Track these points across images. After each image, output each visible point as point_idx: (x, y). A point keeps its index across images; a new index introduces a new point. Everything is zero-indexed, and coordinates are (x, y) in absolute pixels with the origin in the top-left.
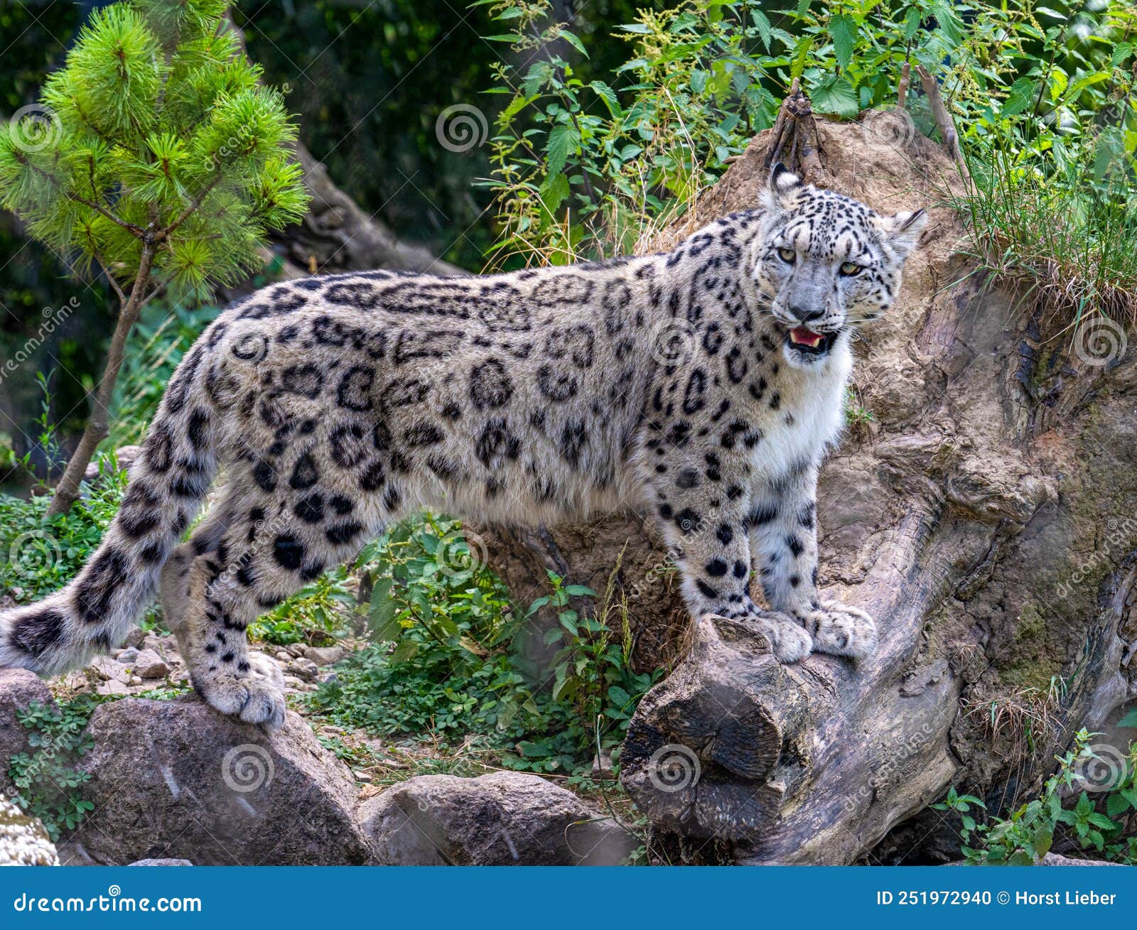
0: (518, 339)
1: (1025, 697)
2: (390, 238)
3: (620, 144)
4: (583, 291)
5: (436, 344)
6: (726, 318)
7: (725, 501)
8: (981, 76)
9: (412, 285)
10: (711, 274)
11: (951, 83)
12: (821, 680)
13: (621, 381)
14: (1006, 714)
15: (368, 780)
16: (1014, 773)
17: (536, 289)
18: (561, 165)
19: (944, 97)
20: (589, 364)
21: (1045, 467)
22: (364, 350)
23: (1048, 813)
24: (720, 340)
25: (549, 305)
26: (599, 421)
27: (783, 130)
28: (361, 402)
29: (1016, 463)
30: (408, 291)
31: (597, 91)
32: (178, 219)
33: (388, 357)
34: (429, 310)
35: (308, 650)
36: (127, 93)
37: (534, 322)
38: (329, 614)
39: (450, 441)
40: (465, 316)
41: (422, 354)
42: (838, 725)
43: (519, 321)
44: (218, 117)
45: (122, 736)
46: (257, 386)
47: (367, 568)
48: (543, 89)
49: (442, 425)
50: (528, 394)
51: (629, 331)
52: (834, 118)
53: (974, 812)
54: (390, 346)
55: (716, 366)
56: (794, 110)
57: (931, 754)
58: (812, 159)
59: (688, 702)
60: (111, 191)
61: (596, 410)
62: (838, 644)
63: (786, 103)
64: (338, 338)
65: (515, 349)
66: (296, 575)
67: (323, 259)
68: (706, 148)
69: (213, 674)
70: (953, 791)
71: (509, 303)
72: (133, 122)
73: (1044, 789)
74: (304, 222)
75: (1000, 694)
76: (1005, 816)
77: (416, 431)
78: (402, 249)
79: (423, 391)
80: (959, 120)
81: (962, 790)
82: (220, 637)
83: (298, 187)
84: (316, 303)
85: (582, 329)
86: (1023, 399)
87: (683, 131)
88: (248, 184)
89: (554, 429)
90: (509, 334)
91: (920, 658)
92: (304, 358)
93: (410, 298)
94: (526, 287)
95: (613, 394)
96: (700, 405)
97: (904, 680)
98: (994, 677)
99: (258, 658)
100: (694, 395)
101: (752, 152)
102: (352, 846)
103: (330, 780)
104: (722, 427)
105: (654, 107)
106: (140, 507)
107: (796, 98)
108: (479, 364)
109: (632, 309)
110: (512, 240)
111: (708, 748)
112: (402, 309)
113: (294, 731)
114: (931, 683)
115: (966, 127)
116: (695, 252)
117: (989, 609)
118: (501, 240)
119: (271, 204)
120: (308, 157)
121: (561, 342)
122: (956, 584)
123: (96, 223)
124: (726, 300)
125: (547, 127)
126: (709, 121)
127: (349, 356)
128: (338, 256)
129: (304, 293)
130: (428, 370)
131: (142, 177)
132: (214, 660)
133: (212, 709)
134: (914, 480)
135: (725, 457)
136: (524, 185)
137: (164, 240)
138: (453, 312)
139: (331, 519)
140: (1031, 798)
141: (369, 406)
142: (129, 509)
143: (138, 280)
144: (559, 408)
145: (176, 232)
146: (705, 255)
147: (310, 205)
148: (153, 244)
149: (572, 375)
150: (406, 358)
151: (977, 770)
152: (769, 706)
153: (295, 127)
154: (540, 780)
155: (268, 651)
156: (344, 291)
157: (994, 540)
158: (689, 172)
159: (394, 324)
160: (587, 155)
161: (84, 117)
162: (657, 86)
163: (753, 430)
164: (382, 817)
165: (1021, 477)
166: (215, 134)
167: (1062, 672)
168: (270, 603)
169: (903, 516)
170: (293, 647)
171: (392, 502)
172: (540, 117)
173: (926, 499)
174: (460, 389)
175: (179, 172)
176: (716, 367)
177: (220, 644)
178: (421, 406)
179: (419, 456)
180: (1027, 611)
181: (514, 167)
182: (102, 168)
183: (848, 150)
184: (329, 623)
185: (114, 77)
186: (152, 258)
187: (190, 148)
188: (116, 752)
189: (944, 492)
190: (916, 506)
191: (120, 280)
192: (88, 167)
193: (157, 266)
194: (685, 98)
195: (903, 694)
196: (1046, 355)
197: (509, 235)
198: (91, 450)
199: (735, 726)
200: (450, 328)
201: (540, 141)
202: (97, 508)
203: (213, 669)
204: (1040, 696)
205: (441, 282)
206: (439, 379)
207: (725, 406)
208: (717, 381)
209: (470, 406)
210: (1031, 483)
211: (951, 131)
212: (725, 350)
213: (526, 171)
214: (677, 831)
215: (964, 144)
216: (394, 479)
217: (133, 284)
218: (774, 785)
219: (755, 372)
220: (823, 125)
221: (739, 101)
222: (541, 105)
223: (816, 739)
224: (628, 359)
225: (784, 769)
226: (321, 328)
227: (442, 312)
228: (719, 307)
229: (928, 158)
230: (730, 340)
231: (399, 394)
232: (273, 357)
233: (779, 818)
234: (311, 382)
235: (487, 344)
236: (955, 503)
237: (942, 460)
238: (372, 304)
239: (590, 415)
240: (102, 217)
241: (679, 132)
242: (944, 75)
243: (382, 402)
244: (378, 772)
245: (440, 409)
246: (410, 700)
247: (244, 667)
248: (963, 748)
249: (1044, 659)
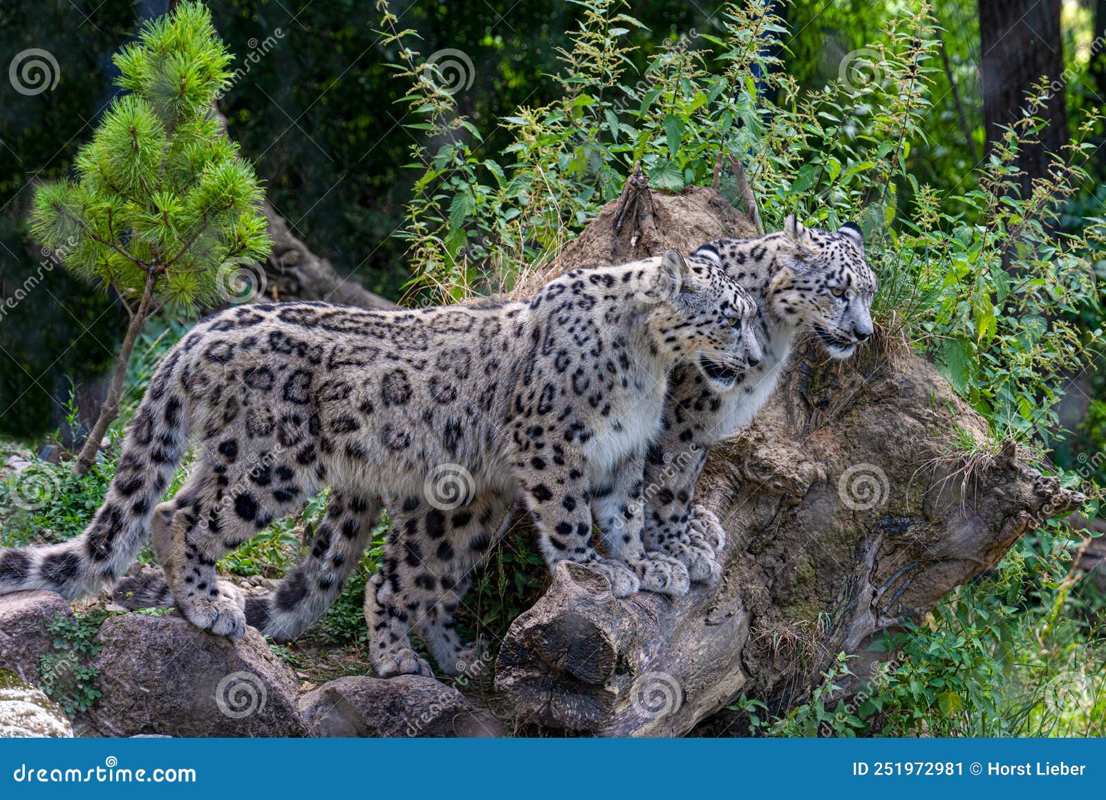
0: (419, 356)
1: (799, 627)
2: (332, 274)
3: (505, 207)
4: (467, 324)
5: (359, 356)
6: (575, 346)
7: (568, 480)
8: (776, 163)
9: (344, 313)
10: (564, 314)
11: (754, 168)
12: (647, 611)
13: (488, 391)
14: (784, 640)
15: (307, 679)
16: (789, 684)
17: (433, 320)
18: (460, 223)
19: (748, 178)
20: (466, 377)
21: (817, 455)
22: (306, 358)
23: (814, 715)
24: (568, 362)
25: (442, 332)
26: (471, 420)
27: (627, 199)
28: (302, 398)
29: (796, 452)
30: (342, 317)
31: (489, 168)
32: (174, 256)
33: (323, 364)
34: (356, 331)
35: (264, 581)
36: (138, 161)
37: (430, 343)
38: (280, 553)
39: (364, 430)
40: (381, 337)
41: (349, 363)
42: (659, 645)
43: (420, 342)
44: (205, 181)
45: (123, 642)
46: (223, 381)
47: (310, 520)
48: (449, 165)
49: (359, 417)
50: (422, 397)
51: (497, 354)
52: (665, 191)
53: (759, 712)
54: (326, 356)
55: (564, 381)
56: (635, 185)
57: (728, 669)
58: (648, 222)
59: (547, 626)
60: (124, 236)
61: (469, 411)
62: (660, 584)
63: (629, 179)
64: (287, 348)
65: (416, 363)
66: (252, 525)
67: (282, 289)
68: (568, 212)
69: (191, 598)
70: (743, 696)
71: (414, 329)
72: (142, 183)
73: (812, 696)
74: (269, 260)
75: (780, 624)
76: (782, 716)
77: (340, 421)
78: (341, 283)
79: (347, 391)
80: (758, 195)
81: (750, 695)
82: (196, 570)
83: (265, 234)
84: (271, 321)
85: (464, 350)
86: (802, 404)
87: (551, 198)
88: (226, 231)
89: (439, 426)
90: (412, 352)
91: (721, 596)
92: (261, 362)
93: (343, 321)
94: (427, 318)
95: (481, 400)
96: (549, 408)
97: (709, 612)
98: (776, 612)
99: (225, 586)
100: (545, 402)
101: (604, 216)
102: (294, 727)
103: (278, 678)
104: (564, 426)
105: (530, 180)
106: (129, 472)
107: (637, 176)
108: (389, 372)
109: (500, 338)
110: (423, 277)
111: (561, 661)
112: (337, 329)
113: (252, 641)
114: (729, 615)
115: (764, 201)
116: (550, 297)
117: (773, 561)
118: (415, 277)
119: (244, 246)
120: (272, 212)
121: (447, 360)
122: (749, 542)
123: (113, 257)
124: (575, 332)
125: (452, 194)
126: (571, 192)
127: (295, 362)
128: (293, 287)
129: (262, 313)
130: (353, 375)
131: (148, 225)
132: (191, 588)
133: (191, 624)
134: (719, 463)
135: (567, 448)
136: (431, 237)
137: (163, 272)
138: (374, 333)
139: (276, 484)
140: (802, 703)
141: (307, 401)
142: (121, 474)
143: (143, 301)
144: (443, 408)
145: (172, 266)
146: (559, 300)
147: (273, 248)
148: (155, 275)
149: (453, 385)
150: (336, 366)
151: (762, 681)
152: (608, 630)
153: (263, 190)
154: (436, 682)
155: (234, 581)
156: (293, 314)
157: (778, 510)
158: (556, 230)
159: (330, 339)
160: (480, 215)
161: (105, 179)
162: (532, 165)
163: (587, 430)
164: (316, 707)
165: (799, 462)
166: (203, 194)
167: (827, 609)
168: (233, 546)
169: (710, 490)
170: (253, 578)
171: (321, 474)
172: (446, 186)
173: (728, 478)
174: (373, 391)
175: (175, 221)
176: (562, 381)
177: (196, 576)
178: (345, 402)
179: (340, 441)
180: (802, 563)
181: (423, 224)
182: (119, 216)
183: (675, 216)
184: (280, 560)
185: (128, 149)
186: (153, 285)
187: (184, 204)
188: (119, 654)
189: (742, 472)
190: (721, 483)
191: (130, 301)
192: (107, 216)
193: (157, 291)
194: (554, 174)
195: (707, 622)
196: (820, 372)
197: (421, 274)
198: (105, 427)
199: (582, 644)
200: (370, 345)
201: (445, 204)
202: (109, 471)
203: (191, 594)
204: (810, 626)
205: (365, 312)
206: (359, 382)
207: (568, 411)
208: (563, 392)
209: (380, 403)
210: (806, 467)
211: (753, 203)
212: (571, 369)
213: (433, 227)
214: (537, 722)
215: (762, 214)
216: (322, 458)
217: (139, 304)
218: (610, 689)
219: (595, 386)
220: (657, 197)
221: (594, 177)
222: (446, 177)
223: (642, 656)
224: (494, 375)
225: (618, 677)
226: (275, 340)
227: (365, 333)
228: (570, 337)
229: (735, 222)
230: (576, 362)
231: (329, 392)
232: (237, 359)
233: (613, 714)
234: (265, 380)
235: (396, 358)
236: (749, 481)
237: (741, 449)
238: (314, 324)
239: (465, 417)
240: (117, 254)
241: (549, 199)
242: (748, 161)
243: (317, 398)
244: (315, 673)
245: (359, 405)
246: (340, 619)
247: (215, 592)
248: (752, 665)
249: (813, 598)
